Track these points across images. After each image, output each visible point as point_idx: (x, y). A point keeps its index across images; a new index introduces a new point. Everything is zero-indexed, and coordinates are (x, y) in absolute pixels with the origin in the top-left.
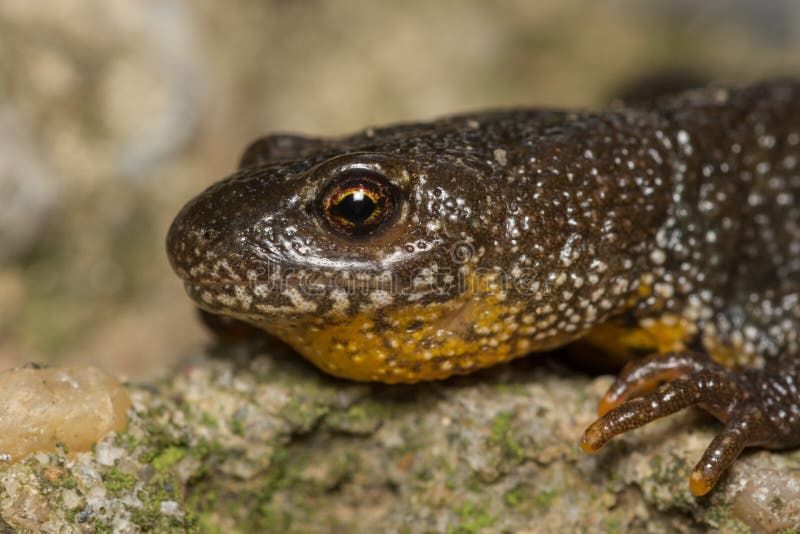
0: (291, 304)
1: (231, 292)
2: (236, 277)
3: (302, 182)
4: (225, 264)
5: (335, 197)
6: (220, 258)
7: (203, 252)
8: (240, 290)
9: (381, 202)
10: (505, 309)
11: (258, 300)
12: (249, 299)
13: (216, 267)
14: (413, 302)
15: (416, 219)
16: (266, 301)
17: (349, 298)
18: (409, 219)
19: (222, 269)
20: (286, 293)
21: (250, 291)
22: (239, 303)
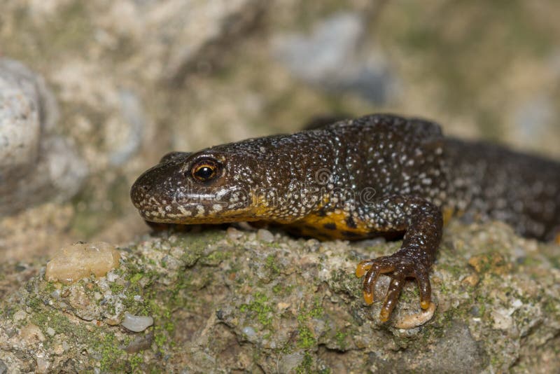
0: (181, 213)
1: (157, 210)
2: (158, 204)
3: (182, 164)
4: (153, 199)
5: (196, 169)
6: (151, 196)
7: (144, 195)
8: (160, 209)
9: (215, 169)
10: (268, 209)
11: (167, 212)
12: (164, 212)
13: (150, 200)
14: (230, 209)
15: (229, 175)
16: (171, 213)
17: (205, 208)
18: (226, 175)
19: (152, 201)
20: (179, 208)
21: (164, 209)
22: (160, 214)
